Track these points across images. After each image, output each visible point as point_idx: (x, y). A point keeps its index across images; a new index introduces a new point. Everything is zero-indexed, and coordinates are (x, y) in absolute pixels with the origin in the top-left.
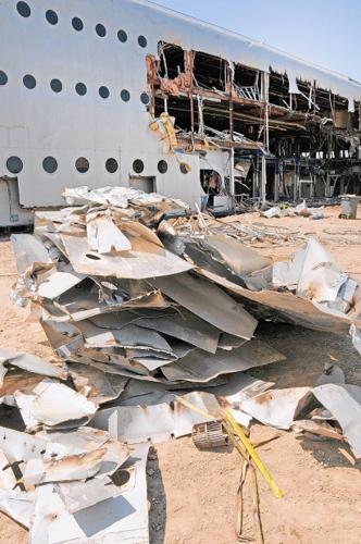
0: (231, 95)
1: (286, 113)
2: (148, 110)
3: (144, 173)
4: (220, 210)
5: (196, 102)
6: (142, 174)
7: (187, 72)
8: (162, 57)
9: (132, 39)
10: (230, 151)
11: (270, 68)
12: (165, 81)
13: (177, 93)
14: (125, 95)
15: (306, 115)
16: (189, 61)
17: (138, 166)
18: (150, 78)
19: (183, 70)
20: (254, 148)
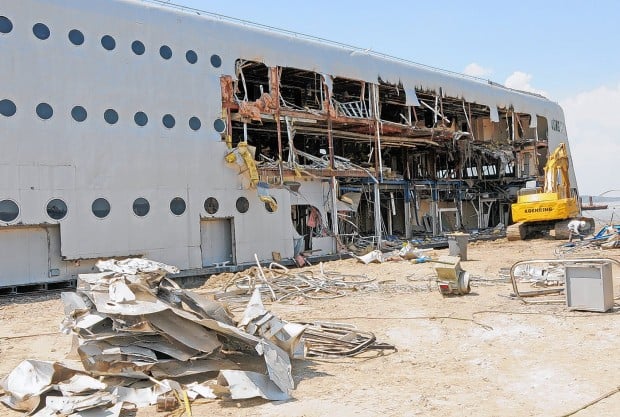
0: (329, 114)
1: (405, 130)
2: (223, 139)
3: (220, 214)
4: (319, 254)
5: (284, 126)
6: (217, 215)
7: (272, 92)
8: (240, 77)
9: (204, 59)
10: (331, 182)
11: (379, 79)
12: (245, 104)
13: (258, 116)
14: (195, 124)
15: (432, 130)
16: (274, 79)
17: (211, 205)
18: (225, 102)
19: (266, 90)
20: (363, 175)
